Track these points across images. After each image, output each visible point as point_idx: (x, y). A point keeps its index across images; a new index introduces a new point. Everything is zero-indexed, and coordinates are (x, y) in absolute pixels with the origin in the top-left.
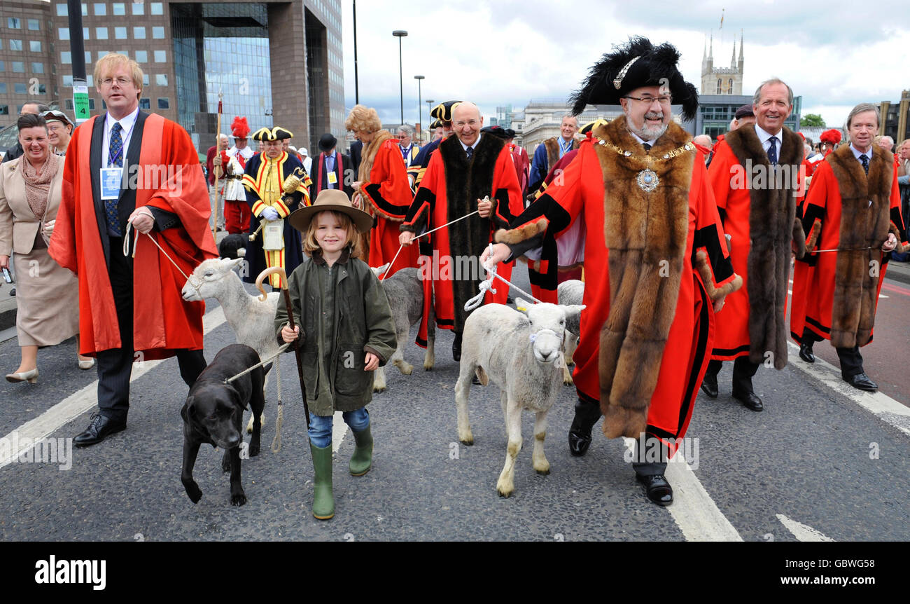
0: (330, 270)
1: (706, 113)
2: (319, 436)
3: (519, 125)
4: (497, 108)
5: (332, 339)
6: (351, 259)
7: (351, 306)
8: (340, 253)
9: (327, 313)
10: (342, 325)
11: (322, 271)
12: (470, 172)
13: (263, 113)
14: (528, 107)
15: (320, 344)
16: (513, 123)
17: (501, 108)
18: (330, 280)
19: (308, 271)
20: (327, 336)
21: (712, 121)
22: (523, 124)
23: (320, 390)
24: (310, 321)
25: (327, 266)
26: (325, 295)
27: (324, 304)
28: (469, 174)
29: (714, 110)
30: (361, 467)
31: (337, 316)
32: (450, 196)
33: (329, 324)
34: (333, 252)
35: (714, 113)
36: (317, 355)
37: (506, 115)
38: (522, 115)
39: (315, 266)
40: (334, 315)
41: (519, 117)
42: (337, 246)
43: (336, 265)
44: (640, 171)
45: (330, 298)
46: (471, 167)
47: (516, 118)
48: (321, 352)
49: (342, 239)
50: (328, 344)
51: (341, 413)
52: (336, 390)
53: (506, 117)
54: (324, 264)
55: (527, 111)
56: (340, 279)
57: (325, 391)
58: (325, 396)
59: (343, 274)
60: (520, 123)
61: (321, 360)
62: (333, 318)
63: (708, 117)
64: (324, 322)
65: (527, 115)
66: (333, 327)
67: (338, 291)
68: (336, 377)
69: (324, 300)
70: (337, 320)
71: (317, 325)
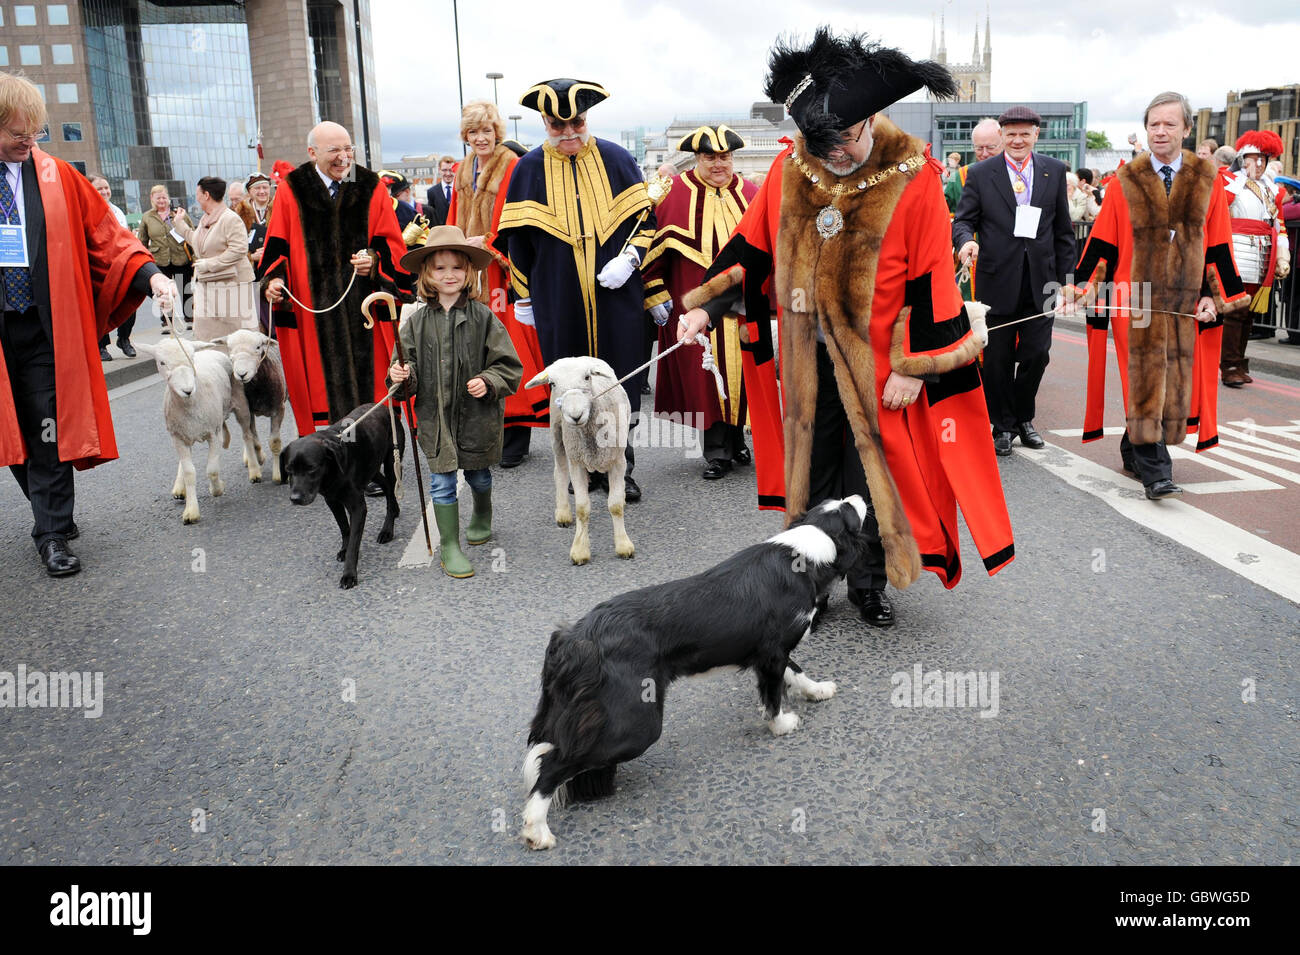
0: (447, 314)
1: (946, 130)
2: (443, 495)
3: (659, 156)
4: (622, 133)
5: (452, 390)
6: (470, 300)
7: (472, 353)
8: (459, 294)
9: (446, 361)
10: (462, 372)
11: (439, 317)
12: (337, 215)
13: (244, 146)
14: (672, 128)
15: (439, 395)
16: (648, 153)
17: (628, 134)
18: (447, 325)
19: (424, 318)
20: (446, 386)
21: (957, 142)
22: (665, 155)
23: (442, 443)
24: (429, 371)
25: (444, 311)
26: (443, 341)
27: (442, 351)
28: (336, 219)
29: (958, 125)
30: (480, 535)
31: (456, 364)
32: (311, 247)
33: (448, 372)
34: (451, 294)
35: (958, 130)
36: (437, 407)
37: (636, 143)
38: (662, 140)
39: (432, 311)
40: (453, 364)
41: (659, 142)
42: (454, 288)
43: (453, 309)
44: (823, 207)
45: (448, 345)
46: (337, 209)
47: (653, 144)
48: (440, 403)
49: (459, 280)
50: (447, 395)
51: (463, 470)
52: (459, 445)
53: (636, 147)
54: (440, 309)
55: (670, 133)
56: (458, 323)
57: (446, 444)
58: (447, 449)
59: (461, 317)
60: (659, 153)
61: (441, 411)
62: (451, 367)
63: (949, 136)
64: (443, 370)
65: (669, 140)
66: (452, 375)
67: (456, 335)
68: (458, 432)
69: (442, 346)
70: (456, 368)
71: (436, 374)
